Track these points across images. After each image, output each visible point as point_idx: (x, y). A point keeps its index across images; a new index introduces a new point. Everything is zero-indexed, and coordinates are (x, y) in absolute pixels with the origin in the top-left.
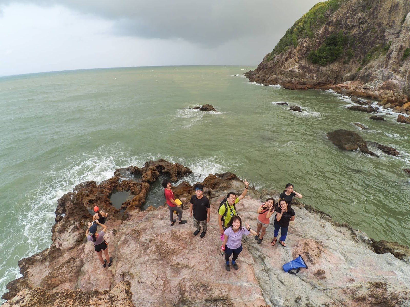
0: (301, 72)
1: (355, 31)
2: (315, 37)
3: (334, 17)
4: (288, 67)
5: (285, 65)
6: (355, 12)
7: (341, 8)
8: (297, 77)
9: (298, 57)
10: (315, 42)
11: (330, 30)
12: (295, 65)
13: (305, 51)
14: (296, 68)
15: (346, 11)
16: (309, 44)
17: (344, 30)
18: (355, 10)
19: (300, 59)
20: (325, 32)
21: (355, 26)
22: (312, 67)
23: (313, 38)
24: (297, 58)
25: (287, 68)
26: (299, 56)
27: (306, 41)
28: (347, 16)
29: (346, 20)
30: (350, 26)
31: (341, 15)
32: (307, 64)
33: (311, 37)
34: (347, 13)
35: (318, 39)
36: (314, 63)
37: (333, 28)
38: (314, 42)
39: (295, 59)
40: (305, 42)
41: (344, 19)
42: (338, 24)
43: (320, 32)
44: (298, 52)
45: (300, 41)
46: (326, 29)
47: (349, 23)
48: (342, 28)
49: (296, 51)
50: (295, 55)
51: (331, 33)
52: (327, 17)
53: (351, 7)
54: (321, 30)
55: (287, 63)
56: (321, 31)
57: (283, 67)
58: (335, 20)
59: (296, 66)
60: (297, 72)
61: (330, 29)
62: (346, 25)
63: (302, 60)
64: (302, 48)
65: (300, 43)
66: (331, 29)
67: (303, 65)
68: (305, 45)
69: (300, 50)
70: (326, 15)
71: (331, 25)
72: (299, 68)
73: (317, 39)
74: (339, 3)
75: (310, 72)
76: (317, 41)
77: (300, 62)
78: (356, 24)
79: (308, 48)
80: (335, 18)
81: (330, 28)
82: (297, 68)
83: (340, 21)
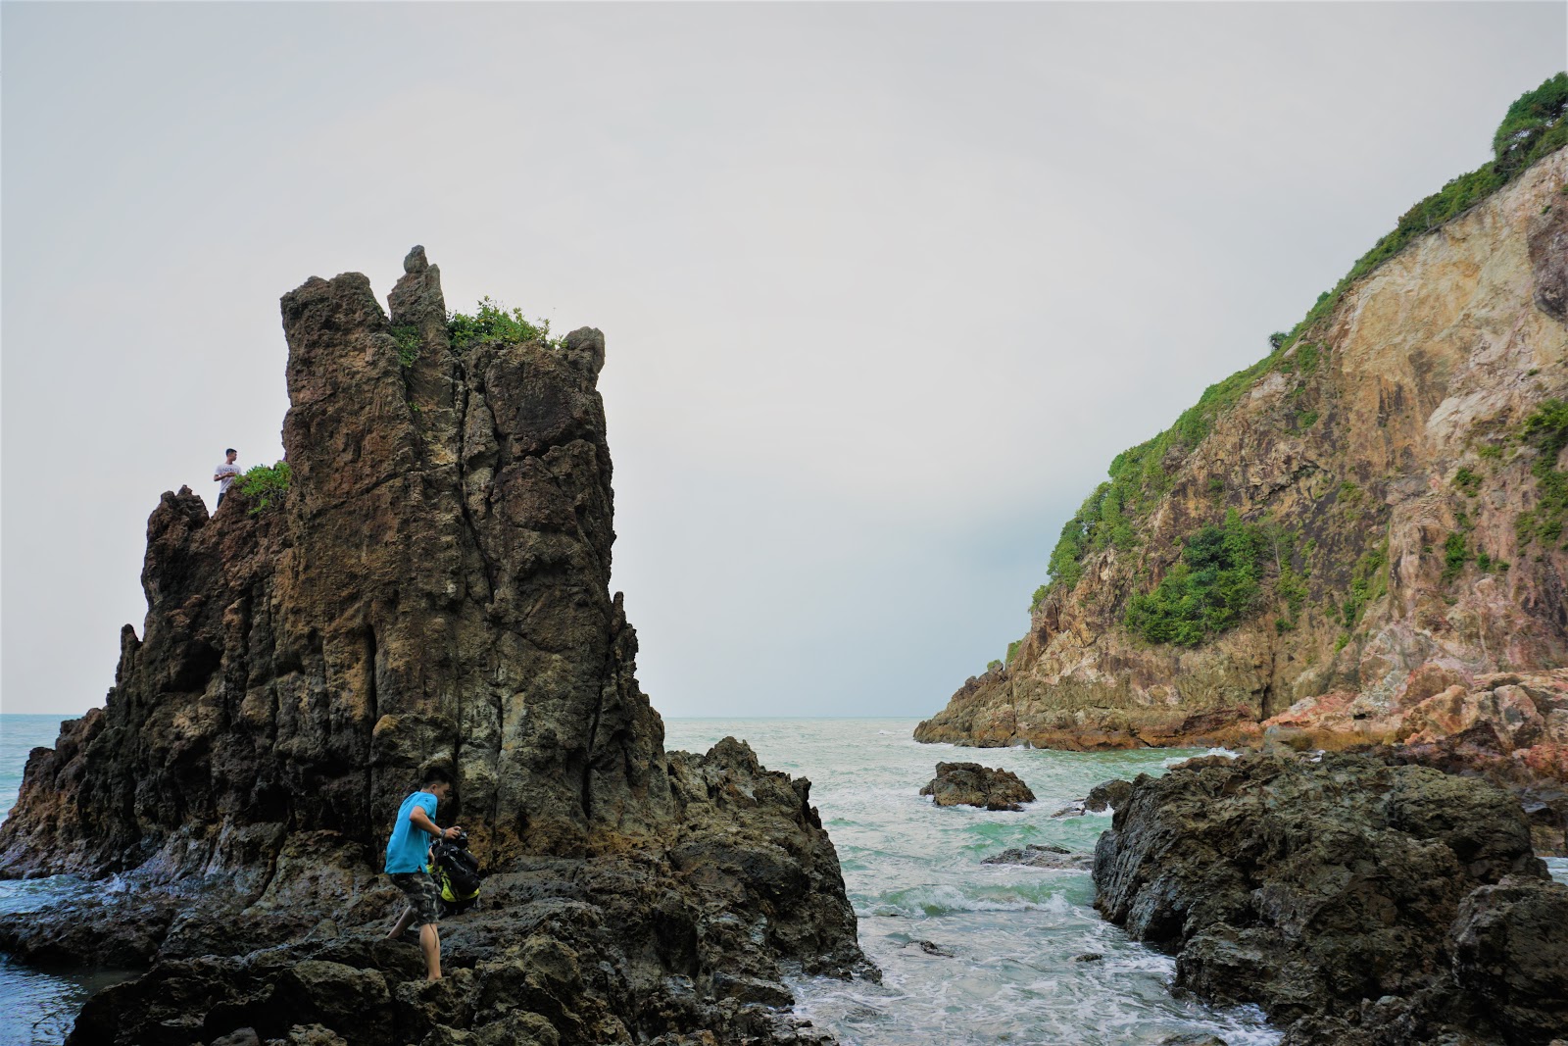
0: (1111, 681)
1: (1287, 504)
2: (1141, 545)
3: (1195, 466)
4: (1056, 666)
5: (1044, 657)
6: (1265, 442)
7: (1217, 433)
8: (1096, 704)
9: (1088, 624)
10: (1145, 561)
11: (1193, 514)
12: (1082, 654)
13: (1112, 598)
14: (1086, 668)
15: (1234, 439)
16: (1119, 571)
17: (1247, 505)
18: (1265, 434)
19: (1099, 629)
20: (1176, 520)
21: (1283, 488)
22: (1154, 657)
23: (1136, 549)
24: (1084, 626)
25: (1052, 669)
26: (1089, 620)
27: (1109, 560)
28: (1242, 459)
29: (1244, 472)
30: (1266, 490)
31: (1222, 455)
32: (1129, 648)
33: (1128, 543)
34: (1241, 447)
35: (1156, 549)
36: (1157, 639)
37: (1204, 503)
38: (1140, 562)
39: (1078, 633)
40: (1105, 563)
41: (1237, 468)
42: (1217, 487)
43: (1157, 524)
44: (1083, 604)
45: (1089, 563)
46: (1177, 512)
47: (1256, 481)
48: (1236, 498)
49: (1074, 600)
50: (1074, 617)
51: (1201, 521)
52: (1174, 467)
53: (1247, 426)
54: (1159, 516)
55: (1049, 651)
56: (1157, 521)
57: (1034, 671)
58: (1202, 476)
59: (1086, 661)
60: (1094, 684)
61: (1194, 507)
62: (1248, 489)
63: (1104, 633)
64: (1096, 587)
65: (1090, 568)
66: (1197, 509)
67: (1112, 652)
68: (1105, 574)
69: (1091, 595)
70: (1168, 462)
71: (1190, 492)
72: (1100, 667)
73: (1148, 551)
74: (1207, 416)
75: (1148, 679)
76: (1153, 555)
77: (1098, 642)
78: (1282, 480)
79: (1119, 587)
80: (1201, 468)
81: (1191, 504)
82: (1091, 667)
83: (1227, 473)
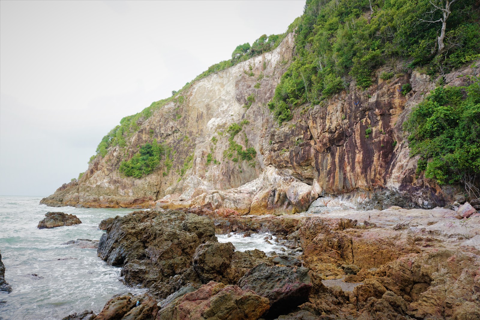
0: (112, 187)
1: (170, 140)
2: (127, 146)
3: (146, 125)
4: (95, 181)
5: (91, 178)
6: (166, 121)
7: (154, 116)
8: (107, 194)
9: (107, 169)
10: (128, 151)
11: (144, 139)
12: (104, 178)
13: (116, 161)
14: (105, 183)
15: (158, 119)
16: (119, 153)
17: (160, 138)
18: (167, 119)
19: (111, 171)
20: (139, 140)
21: (170, 135)
22: (127, 181)
23: (125, 147)
24: (106, 169)
25: (94, 182)
26: (108, 168)
27: (117, 150)
28: (160, 125)
29: (160, 129)
30: (165, 135)
31: (154, 123)
32: (119, 177)
33: (123, 145)
34: (160, 121)
35: (131, 148)
36: (128, 175)
37: (147, 136)
38: (126, 151)
39: (104, 172)
40: (115, 150)
41: (158, 127)
42: (152, 132)
43: (133, 140)
44: (106, 162)
45: (110, 150)
46: (139, 138)
47: (163, 132)
48: (157, 136)
49: (104, 161)
50: (103, 166)
51: (146, 141)
52: (140, 124)
53: (162, 116)
54: (134, 138)
55: (93, 176)
56: (133, 139)
57: (88, 183)
58: (148, 128)
59: (105, 181)
60: (107, 188)
61: (144, 137)
62: (160, 134)
63: (112, 172)
64: (111, 158)
65: (110, 151)
66: (145, 137)
67: (114, 178)
68: (115, 154)
69: (109, 160)
70: (139, 122)
71: (144, 133)
72: (109, 183)
73: (129, 148)
74: (152, 110)
75: (124, 187)
76: (130, 149)
77: (110, 175)
78: (170, 133)
79: (119, 158)
80: (148, 126)
81: (144, 136)
82: (107, 182)
83: (155, 129)
